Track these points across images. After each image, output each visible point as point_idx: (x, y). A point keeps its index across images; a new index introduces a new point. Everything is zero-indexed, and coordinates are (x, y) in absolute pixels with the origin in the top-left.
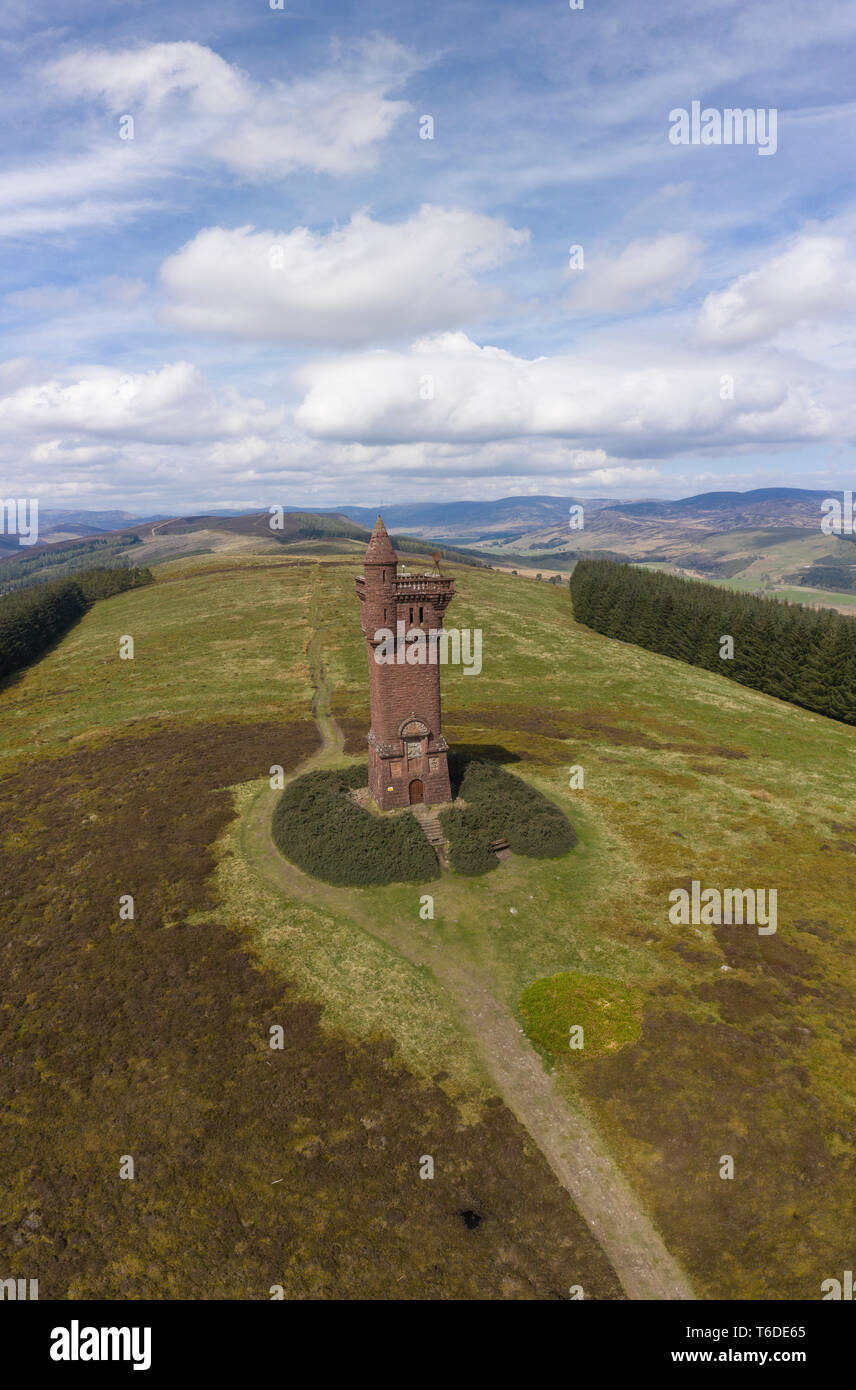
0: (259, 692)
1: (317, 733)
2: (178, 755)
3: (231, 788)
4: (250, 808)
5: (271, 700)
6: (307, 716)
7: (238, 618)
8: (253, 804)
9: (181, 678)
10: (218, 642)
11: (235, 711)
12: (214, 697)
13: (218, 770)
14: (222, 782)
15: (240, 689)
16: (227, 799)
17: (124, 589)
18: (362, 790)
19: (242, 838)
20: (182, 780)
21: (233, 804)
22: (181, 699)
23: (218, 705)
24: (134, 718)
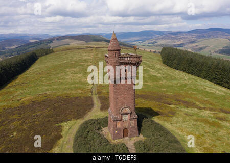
0: (77, 85)
1: (92, 101)
2: (49, 109)
3: (62, 124)
4: (67, 133)
5: (80, 88)
6: (90, 94)
7: (73, 62)
8: (68, 131)
9: (56, 80)
10: (68, 69)
11: (69, 92)
12: (64, 86)
13: (59, 116)
14: (59, 121)
15: (72, 84)
16: (59, 129)
17: (46, 54)
18: (106, 128)
19: (62, 148)
20: (47, 120)
21: (61, 131)
22: (55, 87)
23: (65, 89)
24: (40, 93)
